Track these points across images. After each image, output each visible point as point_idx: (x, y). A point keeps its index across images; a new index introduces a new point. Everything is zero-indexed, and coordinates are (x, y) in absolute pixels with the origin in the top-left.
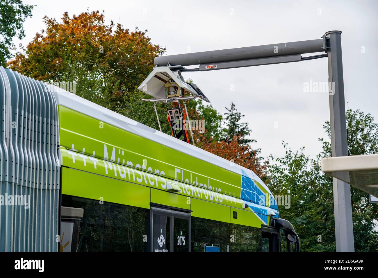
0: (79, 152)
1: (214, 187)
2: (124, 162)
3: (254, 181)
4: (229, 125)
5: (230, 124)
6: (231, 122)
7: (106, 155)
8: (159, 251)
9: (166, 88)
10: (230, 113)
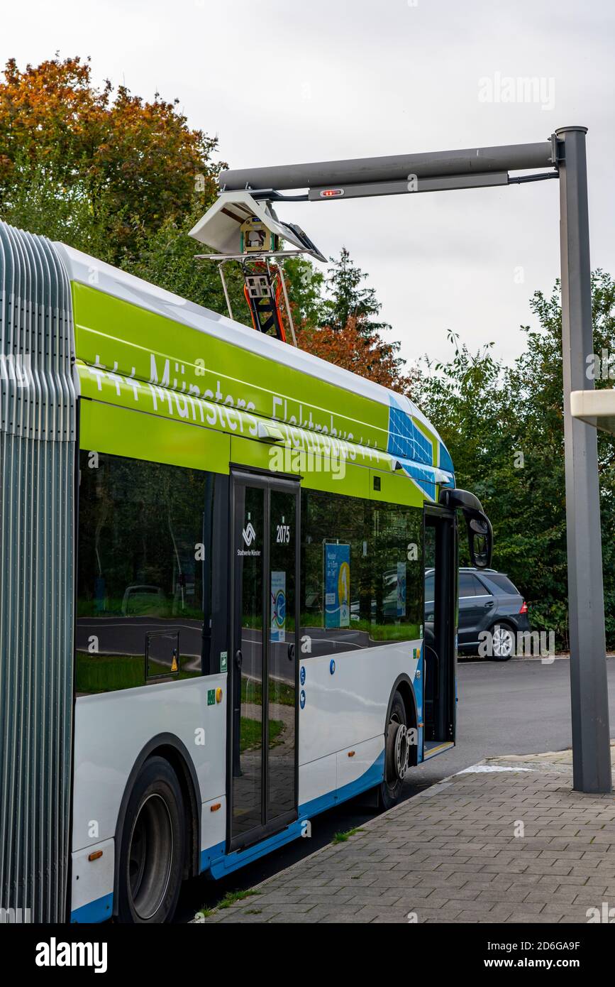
0: (108, 370)
1: (340, 431)
2: (184, 387)
3: (411, 418)
4: (336, 294)
5: (338, 291)
6: (340, 288)
7: (154, 375)
8: (245, 553)
9: (243, 233)
10: (340, 269)
